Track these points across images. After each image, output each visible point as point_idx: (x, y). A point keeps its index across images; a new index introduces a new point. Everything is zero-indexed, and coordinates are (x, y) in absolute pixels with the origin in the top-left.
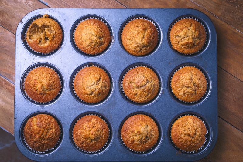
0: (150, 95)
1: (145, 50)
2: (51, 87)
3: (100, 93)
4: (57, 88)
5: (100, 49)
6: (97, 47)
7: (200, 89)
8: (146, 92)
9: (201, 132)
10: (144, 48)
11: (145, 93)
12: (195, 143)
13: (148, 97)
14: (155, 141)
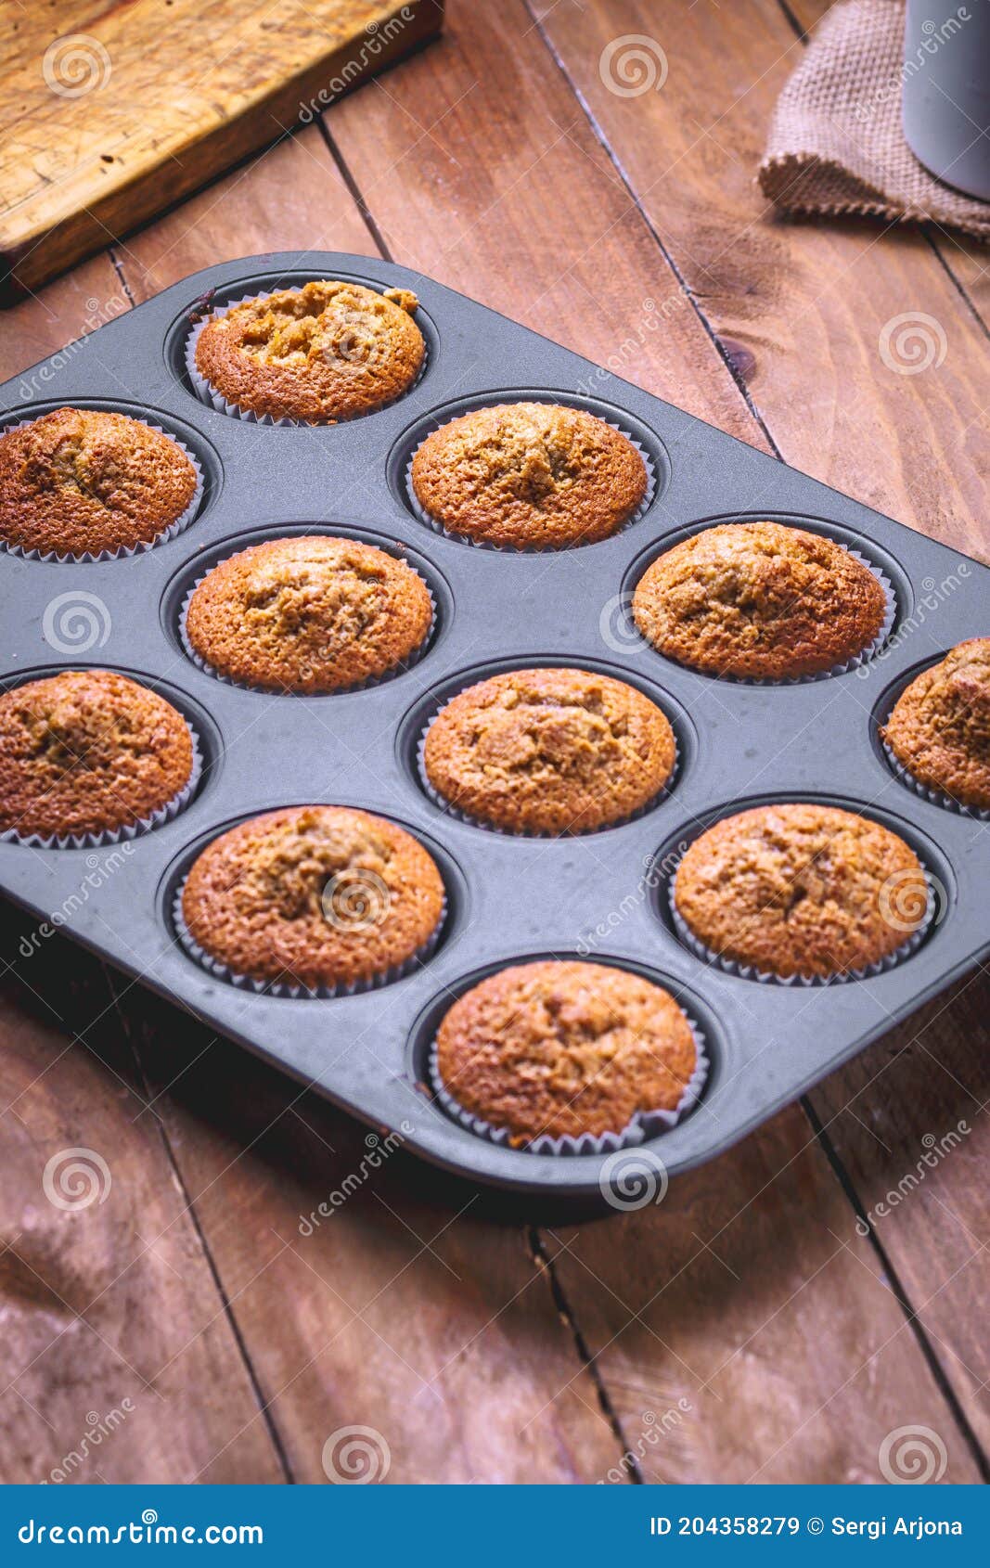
0: (544, 774)
1: (728, 628)
2: (109, 477)
3: (307, 617)
4: (132, 522)
5: (506, 515)
6: (504, 490)
7: (831, 905)
8: (535, 740)
9: (634, 1061)
10: (728, 610)
11: (526, 741)
12: (546, 1072)
13: (525, 778)
14: (348, 958)
